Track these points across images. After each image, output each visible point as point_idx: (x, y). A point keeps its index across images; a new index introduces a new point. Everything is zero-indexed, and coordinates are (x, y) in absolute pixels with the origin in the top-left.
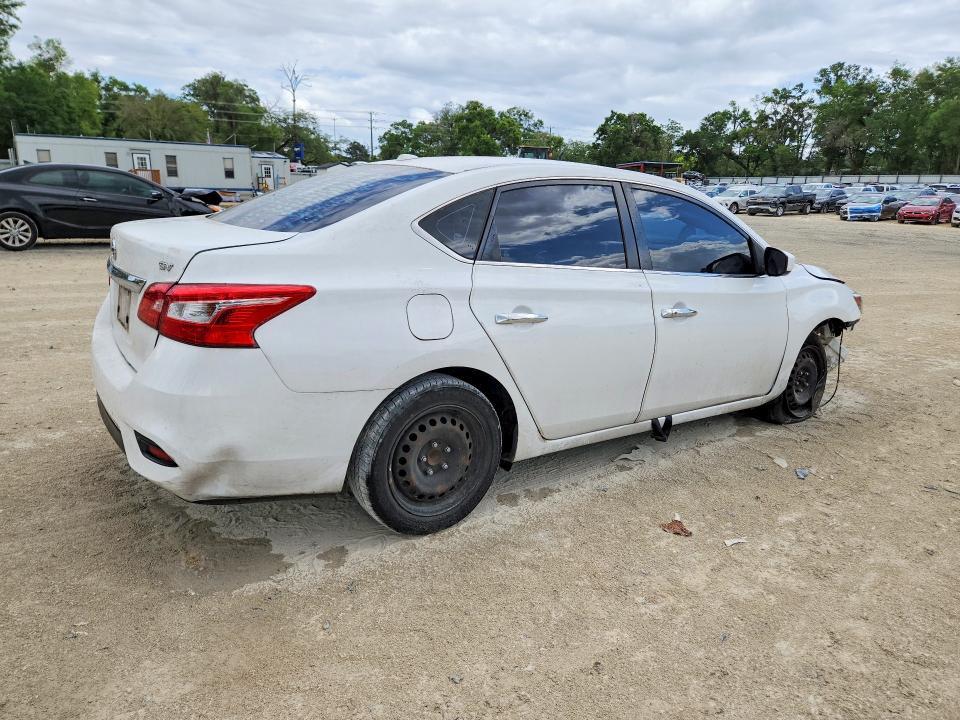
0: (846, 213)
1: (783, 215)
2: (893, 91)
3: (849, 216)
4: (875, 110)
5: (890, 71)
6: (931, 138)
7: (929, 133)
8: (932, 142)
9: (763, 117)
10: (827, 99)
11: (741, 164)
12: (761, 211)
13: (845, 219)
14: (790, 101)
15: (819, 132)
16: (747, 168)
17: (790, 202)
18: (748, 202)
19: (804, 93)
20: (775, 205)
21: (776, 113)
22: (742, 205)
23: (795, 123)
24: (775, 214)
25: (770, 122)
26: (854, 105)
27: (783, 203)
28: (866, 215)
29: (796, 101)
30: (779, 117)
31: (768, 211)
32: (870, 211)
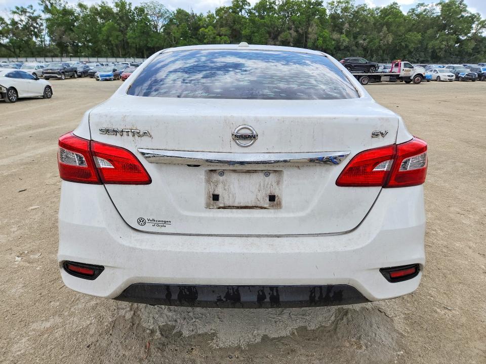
0: (98, 77)
1: (65, 79)
2: (81, 15)
3: (100, 78)
4: (75, 24)
5: (77, 4)
6: (106, 40)
7: (105, 38)
8: (107, 42)
9: (14, 23)
10: (48, 16)
11: (10, 50)
12: (53, 77)
13: (98, 80)
14: (28, 14)
15: (51, 33)
16: (14, 52)
17: (66, 72)
18: (43, 73)
19: (34, 11)
20: (59, 73)
21: (21, 21)
22: (39, 74)
23: (35, 27)
24: (60, 79)
25: (20, 26)
26: (64, 20)
27: (63, 72)
28: (108, 78)
29: (31, 15)
30: (24, 23)
31: (56, 77)
32: (109, 76)
